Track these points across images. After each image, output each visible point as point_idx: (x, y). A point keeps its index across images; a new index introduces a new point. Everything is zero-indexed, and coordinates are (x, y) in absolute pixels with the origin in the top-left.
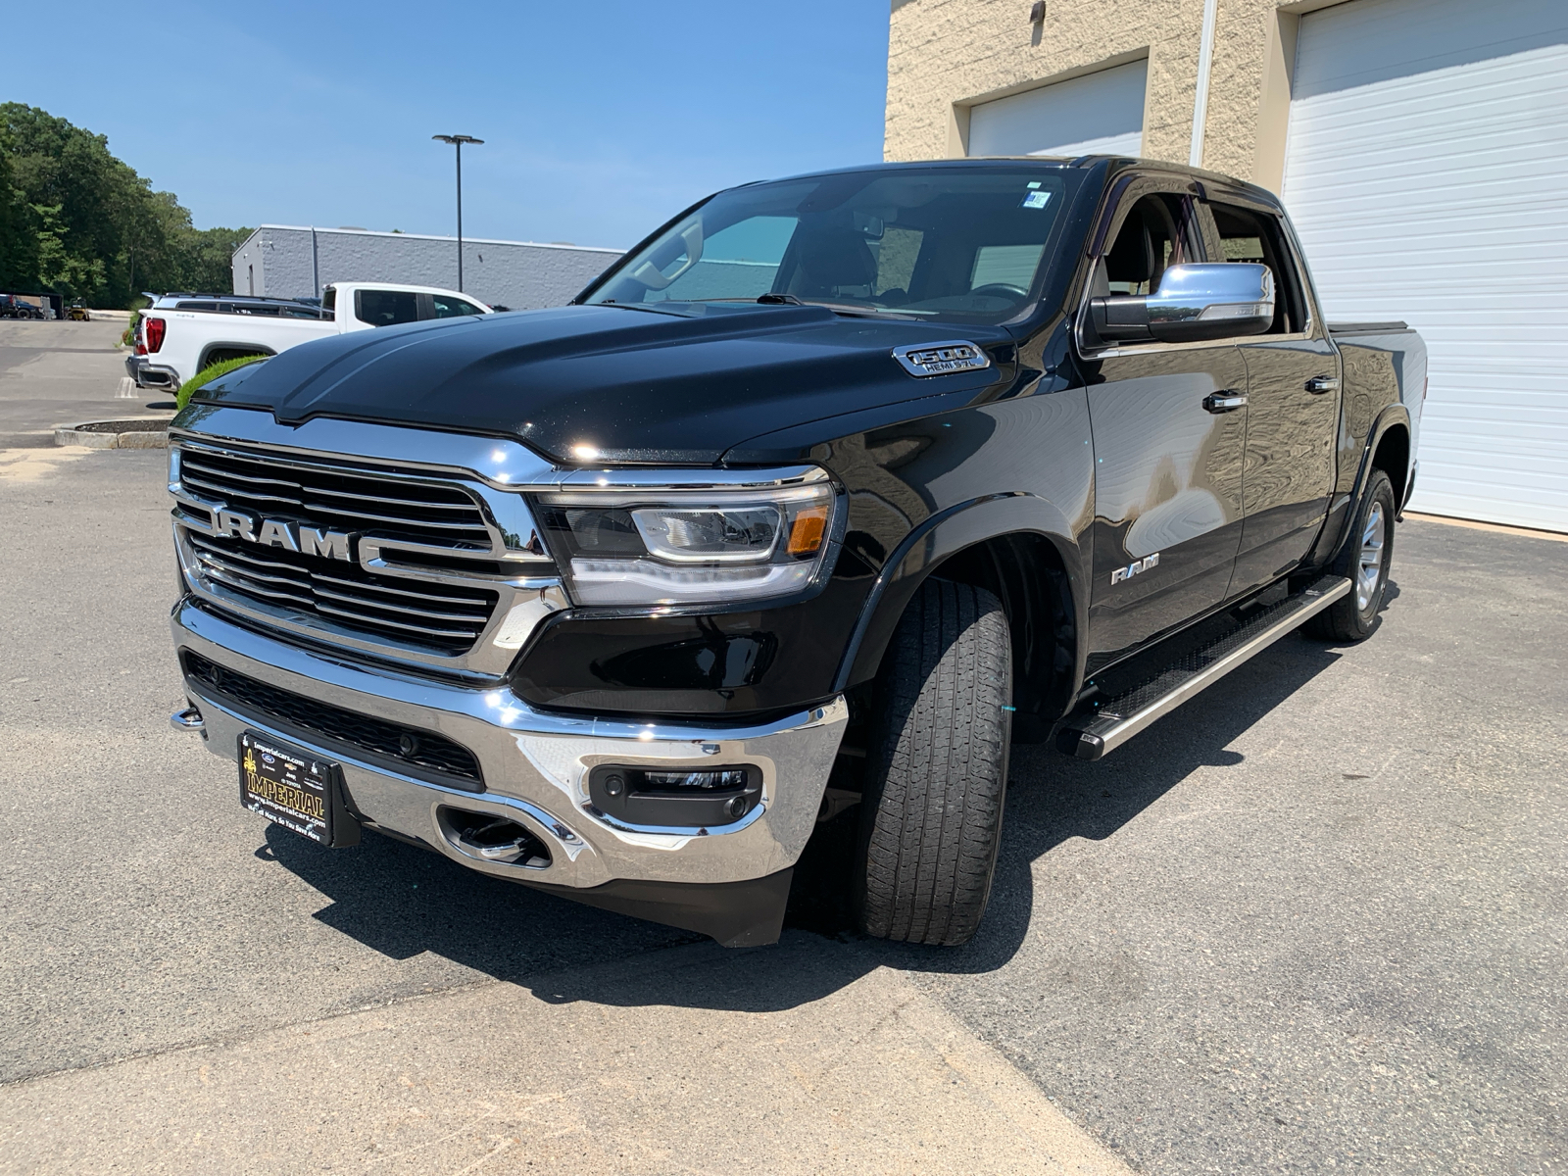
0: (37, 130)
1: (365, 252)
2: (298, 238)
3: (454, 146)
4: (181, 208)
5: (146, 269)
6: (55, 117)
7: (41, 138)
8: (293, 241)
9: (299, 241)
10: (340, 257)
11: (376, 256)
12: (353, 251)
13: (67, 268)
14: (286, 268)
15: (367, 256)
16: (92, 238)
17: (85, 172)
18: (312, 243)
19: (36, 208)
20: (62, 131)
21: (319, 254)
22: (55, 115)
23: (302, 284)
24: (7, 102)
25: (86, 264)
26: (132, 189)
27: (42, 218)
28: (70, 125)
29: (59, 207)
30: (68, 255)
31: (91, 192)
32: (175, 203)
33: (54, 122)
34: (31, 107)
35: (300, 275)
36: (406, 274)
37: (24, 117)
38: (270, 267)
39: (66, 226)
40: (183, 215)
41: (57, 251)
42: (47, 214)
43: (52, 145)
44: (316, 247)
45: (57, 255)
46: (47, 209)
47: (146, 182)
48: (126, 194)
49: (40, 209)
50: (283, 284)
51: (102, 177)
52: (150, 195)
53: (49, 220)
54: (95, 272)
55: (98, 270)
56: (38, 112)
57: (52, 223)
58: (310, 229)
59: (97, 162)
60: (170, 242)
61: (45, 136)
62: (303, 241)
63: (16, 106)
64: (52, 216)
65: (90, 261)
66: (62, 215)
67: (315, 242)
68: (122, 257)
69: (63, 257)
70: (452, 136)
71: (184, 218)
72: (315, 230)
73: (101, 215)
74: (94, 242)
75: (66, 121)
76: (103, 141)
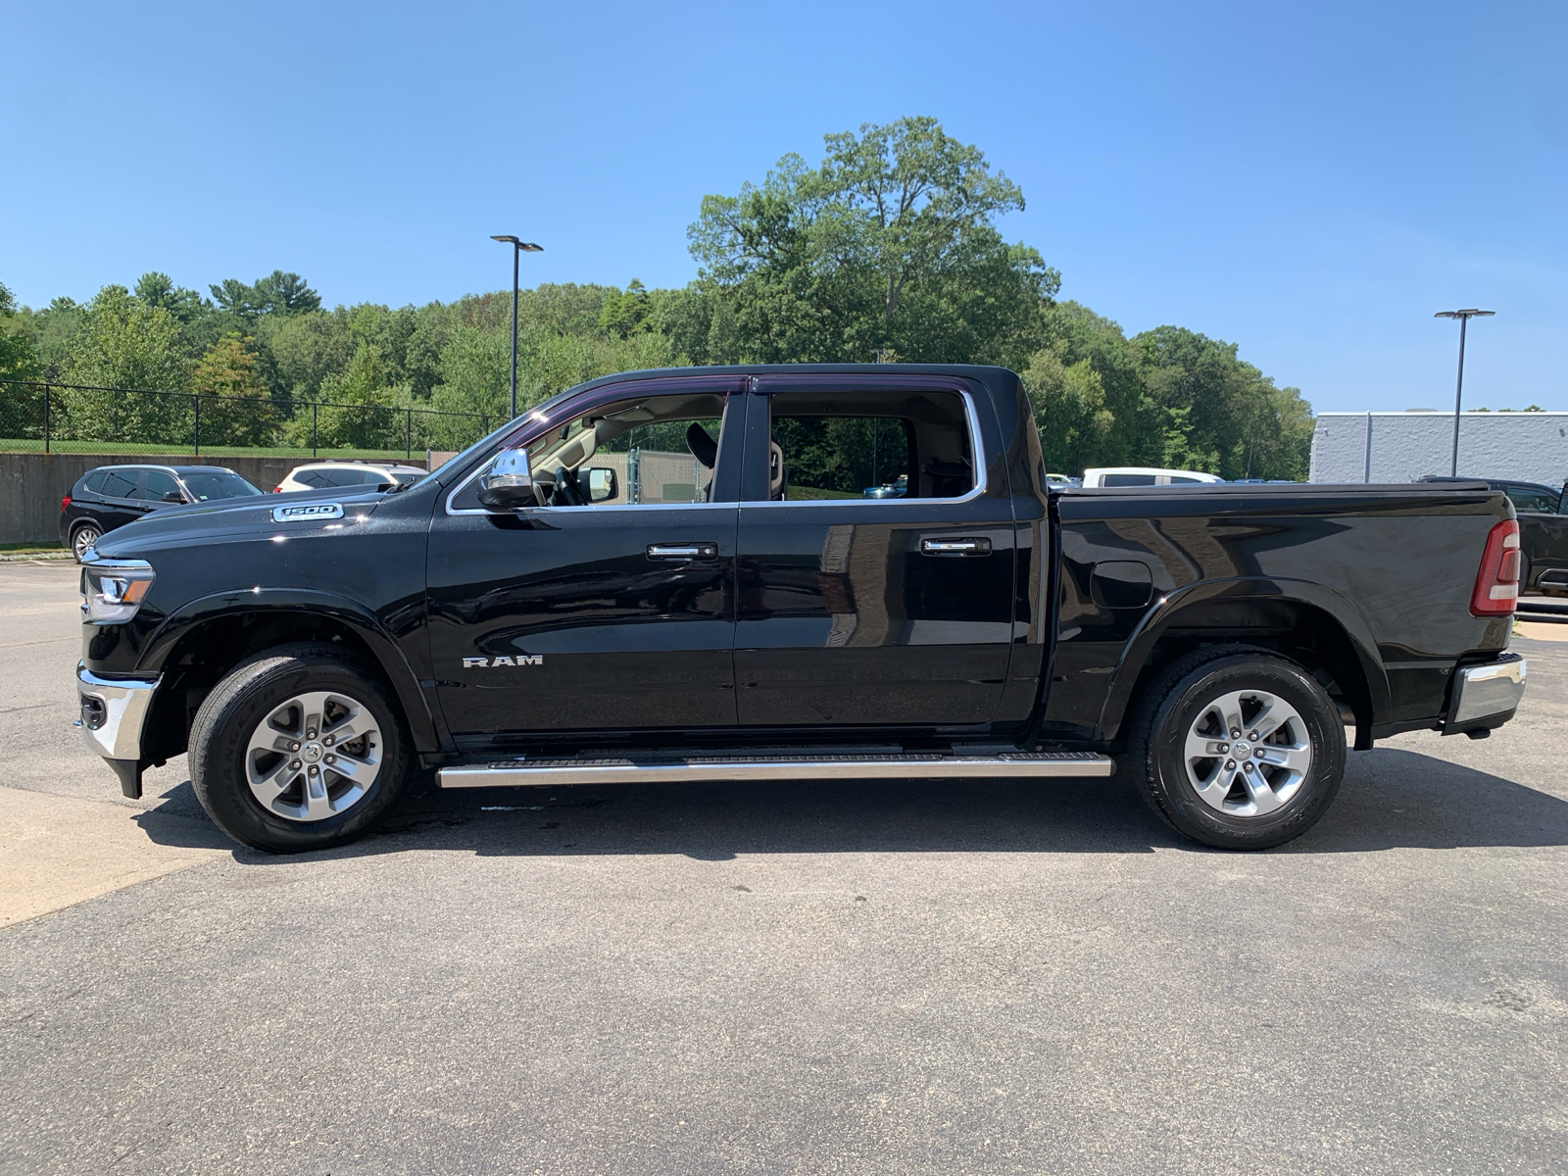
0: (1179, 347)
1: (1424, 433)
2: (1353, 423)
3: (1460, 321)
4: (1303, 401)
5: (1263, 458)
6: (1195, 334)
7: (1180, 353)
8: (1347, 426)
9: (1354, 426)
10: (1395, 440)
11: (1436, 436)
12: (1410, 433)
13: (1187, 460)
14: (1338, 452)
15: (1425, 436)
16: (1214, 433)
17: (1213, 376)
18: (1367, 427)
19: (1170, 411)
20: (1199, 344)
21: (1373, 437)
22: (1195, 332)
23: (1353, 467)
24: (1160, 326)
25: (1205, 457)
26: (1253, 388)
27: (1174, 419)
28: (1206, 338)
29: (1189, 409)
30: (1190, 449)
31: (1217, 394)
32: (1297, 397)
33: (1194, 338)
34: (1178, 328)
35: (1352, 459)
36: (1468, 453)
37: (1171, 337)
38: (1323, 452)
39: (1192, 425)
40: (1304, 407)
41: (1181, 447)
42: (1178, 416)
43: (1189, 357)
44: (1370, 430)
45: (1181, 450)
46: (1179, 411)
47: (1269, 380)
48: (1247, 393)
49: (1173, 412)
50: (1333, 468)
51: (1227, 380)
52: (1273, 392)
53: (1179, 421)
54: (1211, 464)
55: (1214, 461)
56: (1183, 330)
57: (1181, 423)
58: (1366, 414)
59: (1225, 368)
60: (1285, 433)
61: (1185, 350)
62: (1358, 426)
63: (1167, 328)
64: (1183, 417)
65: (1208, 453)
66: (1191, 414)
67: (1370, 426)
68: (1239, 449)
69: (1186, 452)
70: (1456, 311)
71: (1304, 410)
72: (1372, 414)
73: (1225, 412)
74: (1215, 437)
75: (1203, 335)
76: (1234, 349)
